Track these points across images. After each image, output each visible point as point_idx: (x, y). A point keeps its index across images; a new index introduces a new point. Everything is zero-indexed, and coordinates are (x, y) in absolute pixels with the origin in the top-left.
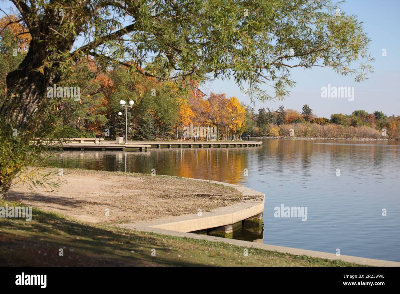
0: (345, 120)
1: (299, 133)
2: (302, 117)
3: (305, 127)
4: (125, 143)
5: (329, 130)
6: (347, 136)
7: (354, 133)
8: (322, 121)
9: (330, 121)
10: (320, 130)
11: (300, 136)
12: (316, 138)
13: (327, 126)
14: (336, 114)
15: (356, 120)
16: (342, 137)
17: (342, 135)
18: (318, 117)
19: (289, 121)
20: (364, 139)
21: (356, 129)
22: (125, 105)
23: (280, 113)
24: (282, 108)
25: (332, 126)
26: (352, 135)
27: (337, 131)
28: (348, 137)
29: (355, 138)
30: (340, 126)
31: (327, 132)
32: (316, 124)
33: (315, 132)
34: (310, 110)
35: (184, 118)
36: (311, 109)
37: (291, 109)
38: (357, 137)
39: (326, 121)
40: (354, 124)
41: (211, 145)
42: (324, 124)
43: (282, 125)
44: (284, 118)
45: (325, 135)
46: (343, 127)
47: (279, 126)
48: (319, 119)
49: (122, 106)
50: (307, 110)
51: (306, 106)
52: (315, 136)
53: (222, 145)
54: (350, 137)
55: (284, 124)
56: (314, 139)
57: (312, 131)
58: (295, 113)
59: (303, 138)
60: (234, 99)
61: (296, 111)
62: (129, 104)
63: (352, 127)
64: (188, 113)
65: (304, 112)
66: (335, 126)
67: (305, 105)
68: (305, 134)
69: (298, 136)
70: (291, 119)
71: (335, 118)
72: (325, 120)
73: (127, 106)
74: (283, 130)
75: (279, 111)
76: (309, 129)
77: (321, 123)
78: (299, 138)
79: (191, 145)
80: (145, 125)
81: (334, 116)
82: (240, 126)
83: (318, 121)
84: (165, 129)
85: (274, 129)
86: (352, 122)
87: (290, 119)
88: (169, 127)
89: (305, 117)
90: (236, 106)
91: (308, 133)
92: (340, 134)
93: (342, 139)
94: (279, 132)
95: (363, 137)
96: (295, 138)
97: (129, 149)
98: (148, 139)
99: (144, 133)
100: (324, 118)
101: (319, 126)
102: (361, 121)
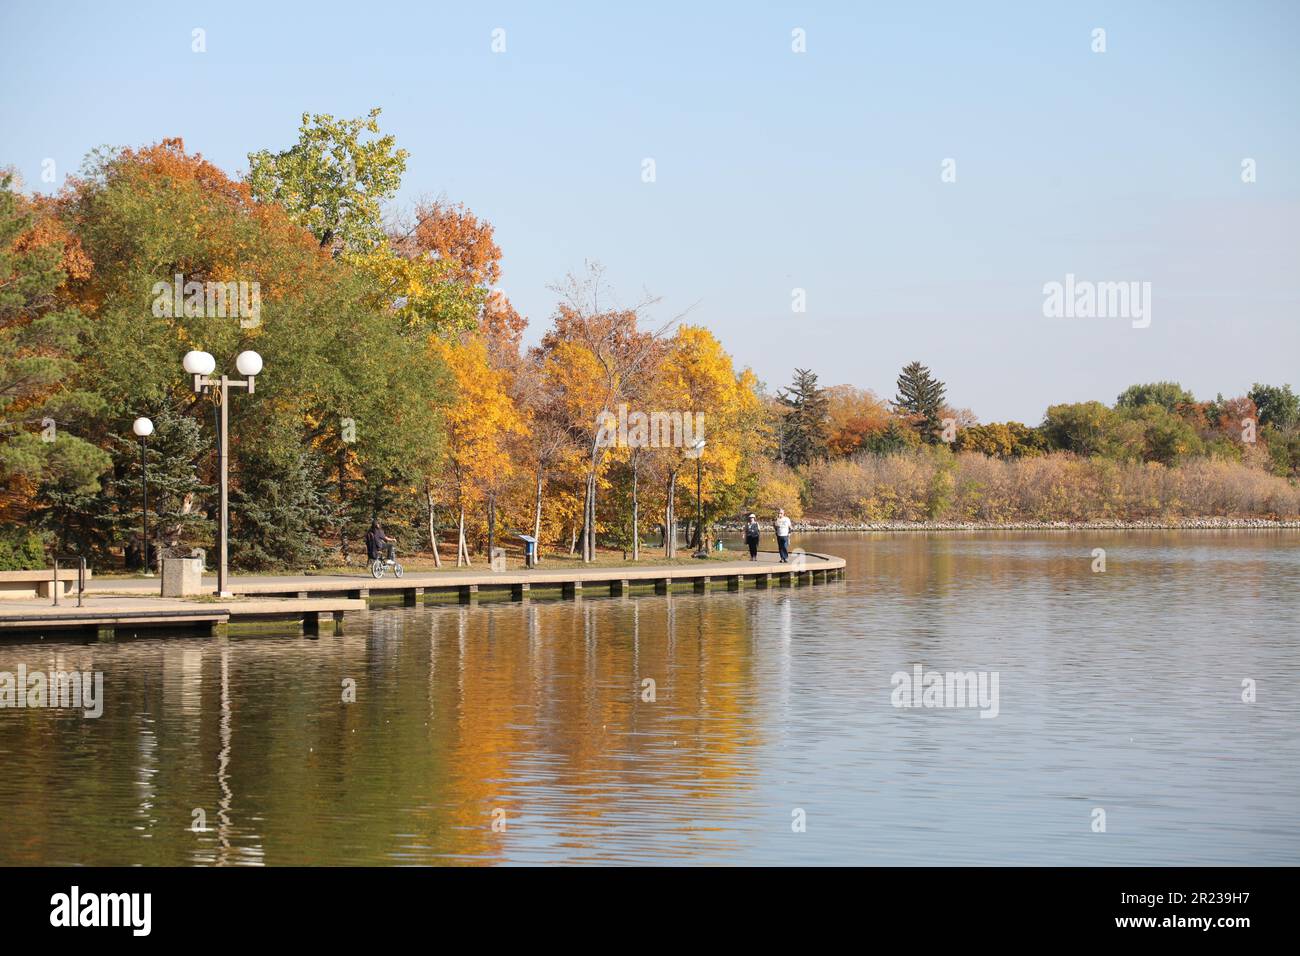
0: (1114, 431)
1: (897, 501)
2: (909, 421)
3: (929, 471)
4: (217, 594)
5: (1043, 483)
6: (1134, 511)
7: (1166, 493)
8: (1004, 440)
9: (1042, 440)
10: (998, 482)
11: (903, 517)
12: (980, 525)
13: (1032, 465)
14: (1071, 402)
15: (1168, 431)
16: (1108, 516)
17: (1106, 506)
18: (985, 422)
19: (842, 443)
20: (1216, 521)
21: (1176, 472)
22: (212, 377)
23: (796, 404)
24: (805, 383)
25: (1059, 463)
26: (1156, 504)
27: (1082, 489)
28: (1140, 516)
29: (1174, 520)
30: (1097, 460)
31: (1036, 493)
32: (981, 457)
33: (975, 495)
34: (937, 388)
35: (471, 443)
36: (939, 385)
37: (845, 388)
38: (1184, 513)
39: (1024, 441)
40: (1160, 449)
41: (619, 582)
42: (1016, 453)
43: (813, 466)
44: (818, 432)
45: (1025, 509)
46: (1113, 468)
47: (800, 468)
48: (988, 432)
49: (198, 383)
50: (920, 389)
51: (914, 369)
52: (979, 516)
53: (674, 580)
54: (1150, 513)
55: (821, 461)
56: (970, 527)
57: (961, 491)
58: (866, 404)
59: (920, 526)
60: (699, 336)
61: (867, 396)
62: (235, 375)
63: (1153, 465)
64: (496, 414)
65: (906, 398)
66: (1074, 464)
67: (908, 363)
68: (930, 503)
69: (894, 516)
70: (853, 432)
71: (1068, 425)
72: (1018, 434)
73: (227, 383)
74: (819, 489)
75: (793, 397)
76: (949, 479)
77: (1000, 448)
78: (899, 525)
79: (519, 586)
80: (274, 486)
81: (1063, 417)
82: (730, 478)
83: (983, 440)
84: (378, 506)
85: (776, 485)
86: (1150, 443)
87: (849, 436)
88: (397, 495)
89: (922, 423)
90: (713, 372)
91: (941, 500)
92: (1099, 502)
93: (1108, 523)
94: (802, 497)
95: (1214, 513)
96: (883, 524)
97: (246, 625)
98: (291, 559)
99: (271, 527)
100: (1012, 427)
101: (995, 465)
102: (1194, 437)
